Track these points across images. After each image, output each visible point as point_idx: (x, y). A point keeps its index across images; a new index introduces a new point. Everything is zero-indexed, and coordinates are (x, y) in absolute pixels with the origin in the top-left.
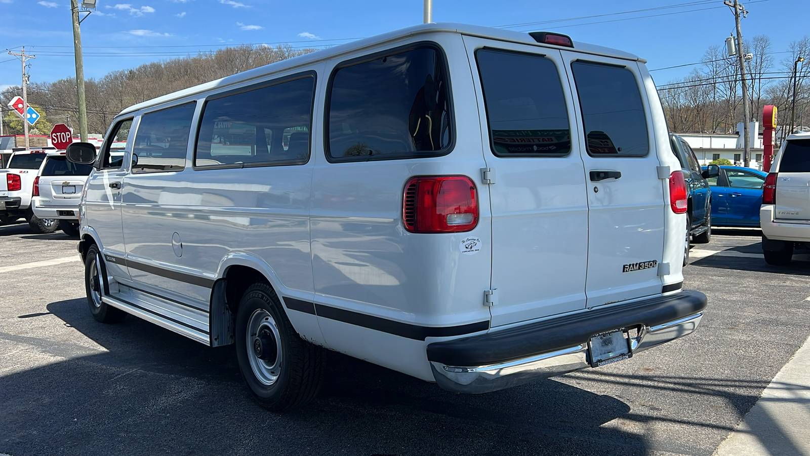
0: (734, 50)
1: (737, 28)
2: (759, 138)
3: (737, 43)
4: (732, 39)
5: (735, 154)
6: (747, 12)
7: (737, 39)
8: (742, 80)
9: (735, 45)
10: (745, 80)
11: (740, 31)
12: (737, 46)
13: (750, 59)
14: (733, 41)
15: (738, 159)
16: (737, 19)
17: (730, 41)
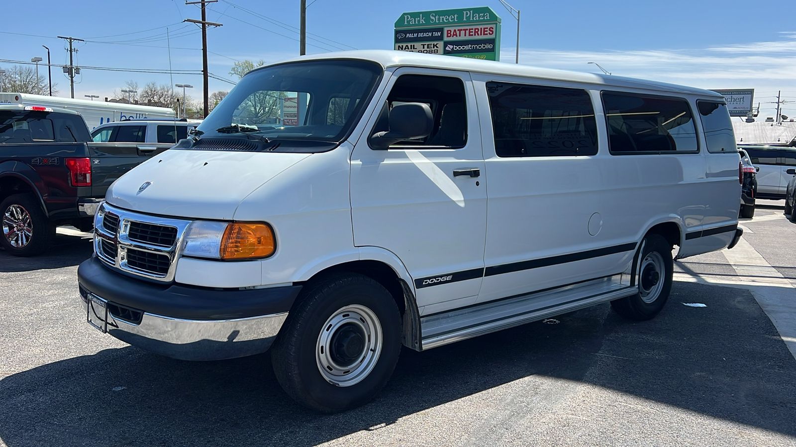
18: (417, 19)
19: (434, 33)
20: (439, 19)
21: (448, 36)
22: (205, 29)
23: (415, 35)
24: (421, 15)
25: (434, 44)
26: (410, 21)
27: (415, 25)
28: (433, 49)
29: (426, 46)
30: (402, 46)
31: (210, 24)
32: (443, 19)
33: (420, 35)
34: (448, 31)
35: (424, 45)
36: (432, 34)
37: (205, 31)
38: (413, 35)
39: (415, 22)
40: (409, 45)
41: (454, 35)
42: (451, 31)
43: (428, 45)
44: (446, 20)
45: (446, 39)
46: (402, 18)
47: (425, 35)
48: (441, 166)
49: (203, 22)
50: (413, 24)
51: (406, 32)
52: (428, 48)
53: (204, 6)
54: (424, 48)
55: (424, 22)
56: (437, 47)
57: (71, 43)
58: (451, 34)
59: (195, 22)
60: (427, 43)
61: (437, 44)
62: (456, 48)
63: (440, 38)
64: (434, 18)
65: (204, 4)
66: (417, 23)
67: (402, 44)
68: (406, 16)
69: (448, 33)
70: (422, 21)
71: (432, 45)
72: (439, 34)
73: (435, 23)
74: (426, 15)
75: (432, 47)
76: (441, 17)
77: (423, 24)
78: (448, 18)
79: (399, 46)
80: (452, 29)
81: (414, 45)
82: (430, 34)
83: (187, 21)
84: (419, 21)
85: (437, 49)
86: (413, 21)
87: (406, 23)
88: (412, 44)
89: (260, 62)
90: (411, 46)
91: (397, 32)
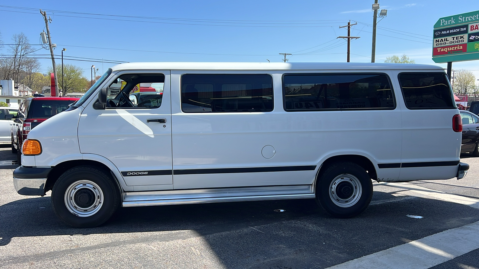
0: (46, 41)
1: (47, 28)
2: (15, 90)
3: (47, 37)
4: (45, 34)
5: (6, 99)
6: (51, 20)
7: (47, 34)
8: (52, 58)
9: (47, 38)
10: (54, 58)
11: (49, 30)
12: (48, 38)
13: (55, 47)
14: (45, 35)
15: (8, 102)
16: (46, 22)
17: (44, 35)
18: (449, 21)
19: (461, 29)
20: (465, 19)
21: (471, 30)
22: (349, 41)
23: (448, 32)
24: (452, 18)
25: (461, 36)
26: (444, 23)
27: (448, 25)
28: (460, 40)
29: (455, 38)
30: (439, 40)
31: (352, 38)
32: (468, 19)
33: (451, 31)
34: (471, 26)
35: (454, 38)
36: (460, 30)
37: (350, 42)
38: (446, 32)
39: (448, 23)
40: (443, 39)
41: (476, 28)
42: (473, 26)
43: (457, 37)
44: (470, 19)
45: (470, 32)
46: (439, 21)
47: (455, 31)
48: (138, 117)
49: (349, 37)
50: (446, 24)
51: (441, 31)
52: (457, 39)
53: (350, 28)
54: (454, 39)
55: (454, 23)
56: (463, 38)
57: (285, 56)
58: (474, 29)
59: (344, 38)
60: (456, 36)
61: (463, 36)
62: (477, 37)
63: (466, 32)
64: (461, 19)
65: (349, 26)
66: (449, 23)
67: (438, 39)
68: (441, 20)
69: (471, 28)
70: (453, 22)
71: (460, 37)
72: (465, 29)
73: (462, 22)
74: (456, 17)
75: (460, 38)
76: (467, 18)
77: (453, 24)
78: (471, 17)
79: (436, 40)
80: (475, 25)
81: (447, 39)
82: (458, 30)
83: (339, 37)
84: (450, 22)
85: (463, 39)
86: (447, 23)
87: (441, 25)
88: (446, 38)
89: (404, 56)
90: (445, 39)
91: (435, 31)
